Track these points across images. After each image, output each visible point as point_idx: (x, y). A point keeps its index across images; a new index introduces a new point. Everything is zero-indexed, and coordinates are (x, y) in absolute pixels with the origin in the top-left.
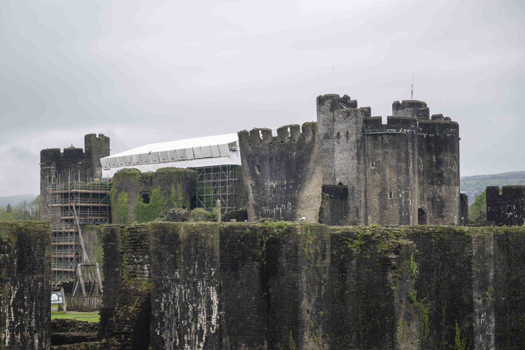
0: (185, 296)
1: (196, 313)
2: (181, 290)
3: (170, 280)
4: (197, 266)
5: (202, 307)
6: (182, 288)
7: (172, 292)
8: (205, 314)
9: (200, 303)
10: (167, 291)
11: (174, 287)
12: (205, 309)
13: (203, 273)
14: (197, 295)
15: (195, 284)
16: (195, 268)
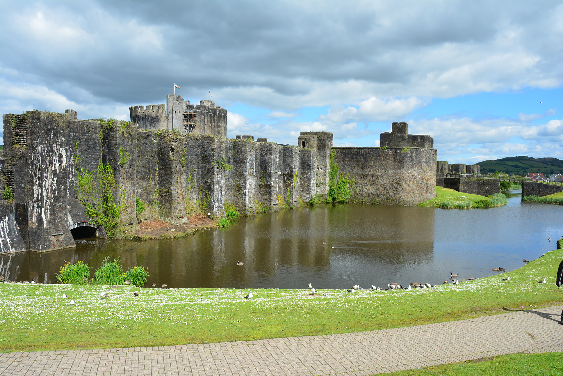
0: (44, 152)
1: (51, 162)
2: (42, 148)
3: (36, 142)
4: (52, 136)
5: (56, 159)
6: (42, 147)
7: (37, 149)
8: (58, 163)
9: (54, 156)
10: (35, 148)
11: (38, 146)
12: (58, 160)
13: (57, 140)
14: (53, 152)
15: (51, 145)
16: (51, 137)
